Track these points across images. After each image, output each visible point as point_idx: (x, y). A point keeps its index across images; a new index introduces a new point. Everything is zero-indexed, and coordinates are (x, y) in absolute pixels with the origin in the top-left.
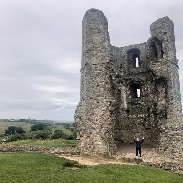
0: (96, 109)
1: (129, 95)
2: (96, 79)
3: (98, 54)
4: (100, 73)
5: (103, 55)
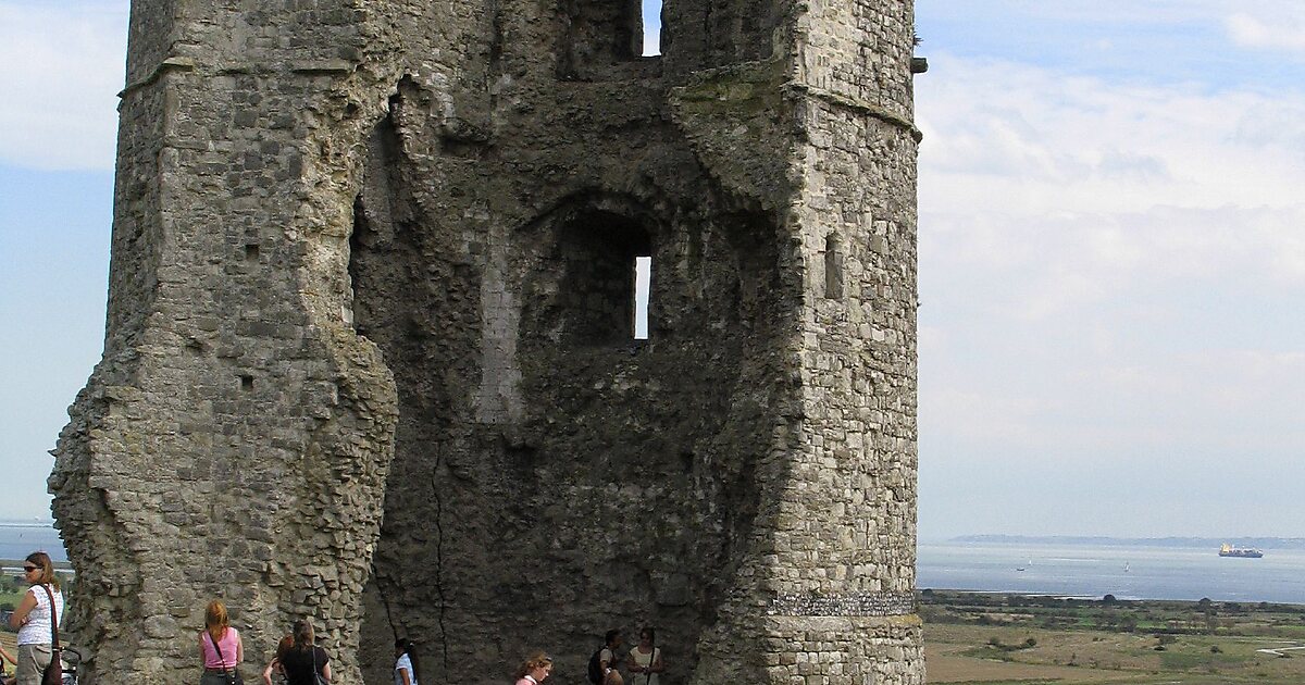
1: (548, 313)
4: (273, 149)
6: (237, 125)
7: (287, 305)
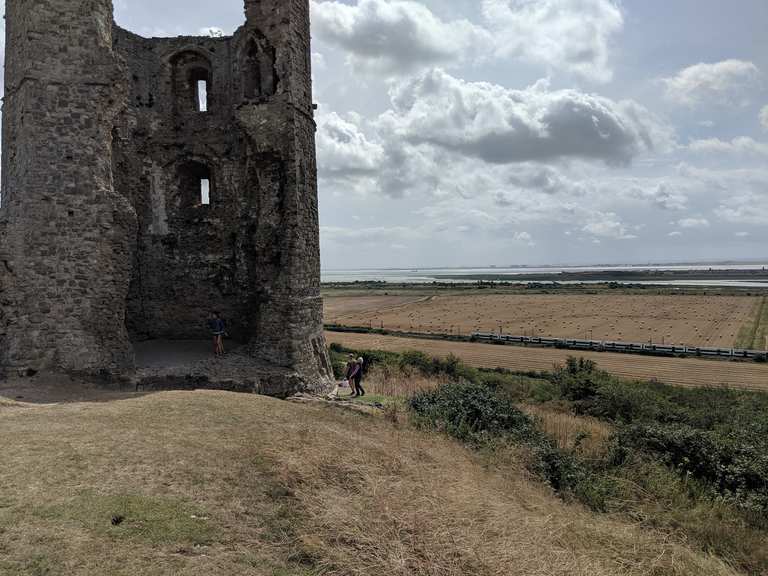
0: (64, 234)
1: (174, 197)
2: (62, 135)
3: (70, 48)
4: (77, 116)
5: (87, 55)
6: (60, 105)
7: (88, 182)
